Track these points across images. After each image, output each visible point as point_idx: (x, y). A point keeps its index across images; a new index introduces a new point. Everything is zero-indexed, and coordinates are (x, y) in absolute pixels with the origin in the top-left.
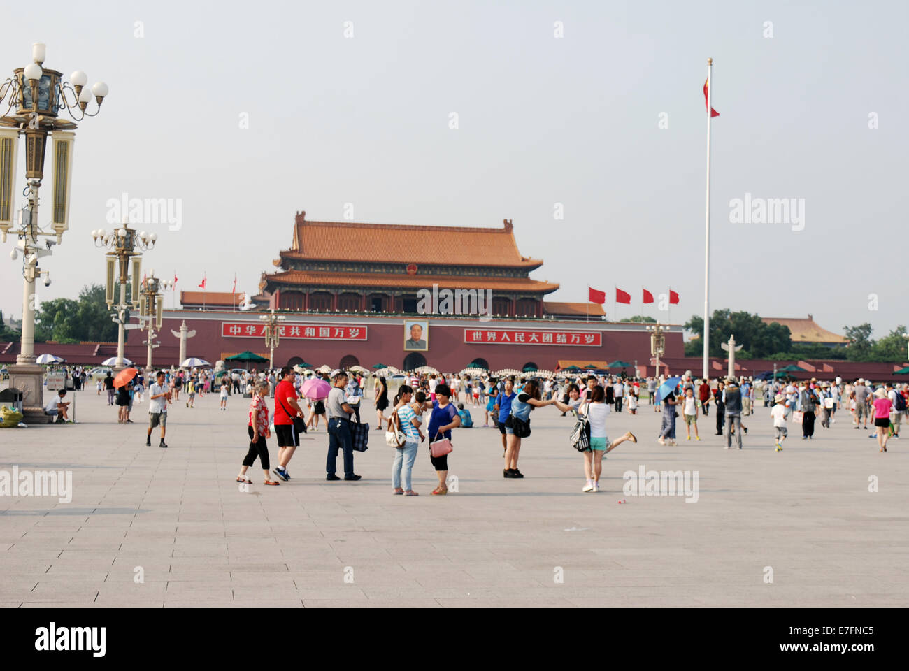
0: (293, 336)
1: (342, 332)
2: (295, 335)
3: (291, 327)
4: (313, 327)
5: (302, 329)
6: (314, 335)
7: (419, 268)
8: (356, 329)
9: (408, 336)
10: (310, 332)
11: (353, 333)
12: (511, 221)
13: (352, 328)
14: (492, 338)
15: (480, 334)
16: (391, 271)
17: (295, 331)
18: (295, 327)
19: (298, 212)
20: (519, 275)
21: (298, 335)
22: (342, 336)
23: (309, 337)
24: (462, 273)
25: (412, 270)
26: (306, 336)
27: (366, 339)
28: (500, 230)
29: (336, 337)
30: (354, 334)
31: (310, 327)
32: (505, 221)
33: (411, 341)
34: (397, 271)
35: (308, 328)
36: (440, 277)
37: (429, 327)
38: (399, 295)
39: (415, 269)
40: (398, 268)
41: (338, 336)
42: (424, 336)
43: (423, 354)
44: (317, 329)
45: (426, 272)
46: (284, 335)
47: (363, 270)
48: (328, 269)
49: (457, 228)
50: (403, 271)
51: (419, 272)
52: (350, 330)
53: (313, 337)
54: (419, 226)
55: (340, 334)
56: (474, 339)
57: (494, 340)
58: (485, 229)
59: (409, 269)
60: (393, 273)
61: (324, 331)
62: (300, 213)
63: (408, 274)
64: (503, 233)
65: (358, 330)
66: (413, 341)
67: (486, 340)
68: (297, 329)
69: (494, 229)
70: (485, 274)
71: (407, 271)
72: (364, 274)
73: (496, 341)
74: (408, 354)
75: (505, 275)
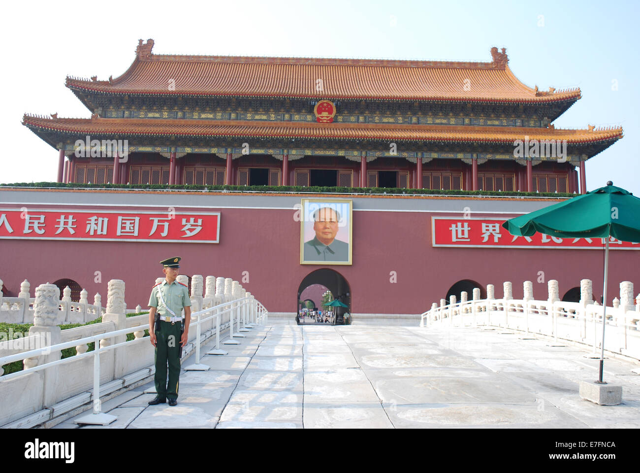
0: (59, 235)
1: (166, 225)
2: (65, 232)
3: (58, 215)
4: (103, 215)
5: (81, 220)
6: (105, 233)
7: (339, 111)
8: (196, 218)
9: (308, 235)
10: (96, 226)
11: (188, 226)
12: (504, 50)
13: (188, 218)
14: (491, 237)
15: (466, 228)
16: (287, 116)
17: (67, 224)
18: (67, 215)
19: (141, 41)
20: (532, 123)
21: (72, 232)
22: (164, 234)
23: (95, 235)
24: (422, 120)
25: (325, 114)
26: (88, 235)
27: (217, 241)
28: (486, 64)
29: (153, 237)
30: (191, 230)
31: (99, 215)
32: (494, 51)
33: (315, 243)
34: (297, 117)
35: (93, 218)
36: (380, 126)
37: (355, 214)
38: (298, 157)
39: (330, 112)
40: (299, 111)
41: (157, 235)
42: (344, 233)
43: (341, 271)
44: (112, 219)
45: (353, 119)
46: (43, 231)
47: (233, 116)
48: (165, 114)
49: (412, 62)
50: (309, 117)
51: (340, 118)
52: (184, 221)
53: (101, 236)
54: (346, 60)
55: (160, 228)
56: (454, 239)
57: (496, 240)
58: (459, 63)
59: (319, 112)
60: (291, 120)
61: (128, 224)
62: (145, 42)
63: (318, 120)
64: (491, 69)
65: (200, 222)
66: (320, 242)
67: (479, 240)
68: (71, 219)
69: (475, 64)
70: (467, 121)
71: (317, 115)
72: (232, 123)
73: (501, 241)
74: (309, 271)
75: (505, 122)
